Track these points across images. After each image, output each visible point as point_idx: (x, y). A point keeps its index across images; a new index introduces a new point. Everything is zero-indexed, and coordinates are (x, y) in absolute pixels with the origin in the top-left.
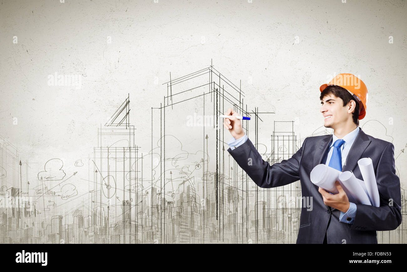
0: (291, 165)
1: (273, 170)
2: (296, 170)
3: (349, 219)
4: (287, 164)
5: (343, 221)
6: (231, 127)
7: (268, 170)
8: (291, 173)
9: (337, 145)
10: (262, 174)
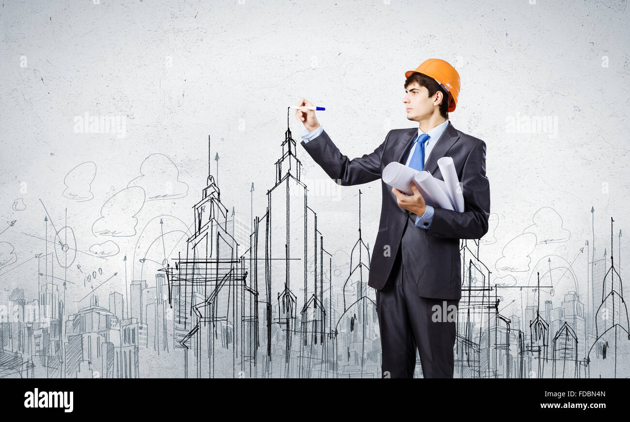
0: (372, 161)
1: (351, 166)
2: (378, 167)
3: (426, 224)
4: (367, 160)
5: (419, 225)
7: (346, 165)
8: (371, 170)
9: (421, 140)
10: (339, 170)
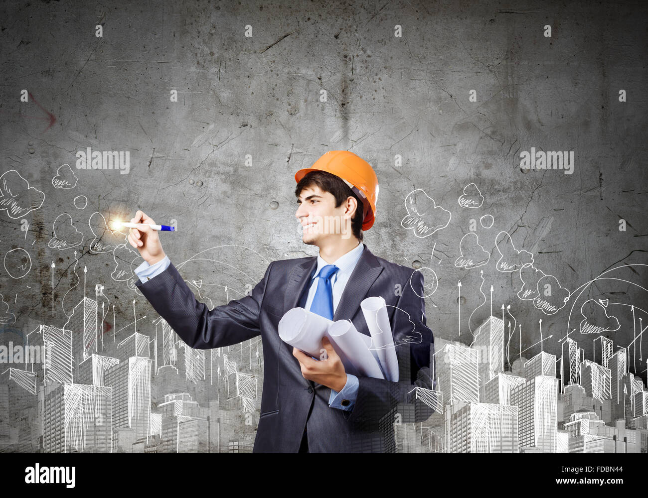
0: (245, 310)
1: (213, 317)
2: (255, 318)
3: (345, 403)
4: (237, 308)
5: (335, 406)
6: (141, 244)
7: (205, 317)
8: (244, 323)
9: (324, 274)
10: (195, 325)
